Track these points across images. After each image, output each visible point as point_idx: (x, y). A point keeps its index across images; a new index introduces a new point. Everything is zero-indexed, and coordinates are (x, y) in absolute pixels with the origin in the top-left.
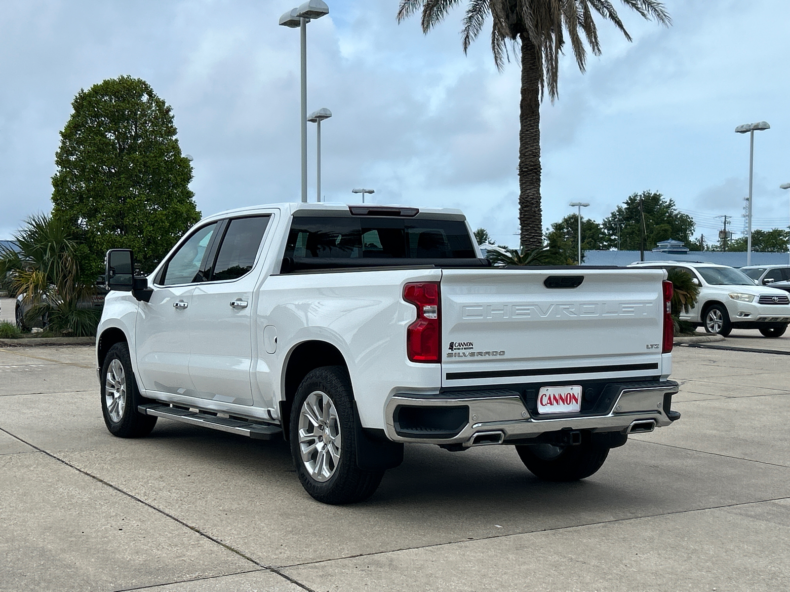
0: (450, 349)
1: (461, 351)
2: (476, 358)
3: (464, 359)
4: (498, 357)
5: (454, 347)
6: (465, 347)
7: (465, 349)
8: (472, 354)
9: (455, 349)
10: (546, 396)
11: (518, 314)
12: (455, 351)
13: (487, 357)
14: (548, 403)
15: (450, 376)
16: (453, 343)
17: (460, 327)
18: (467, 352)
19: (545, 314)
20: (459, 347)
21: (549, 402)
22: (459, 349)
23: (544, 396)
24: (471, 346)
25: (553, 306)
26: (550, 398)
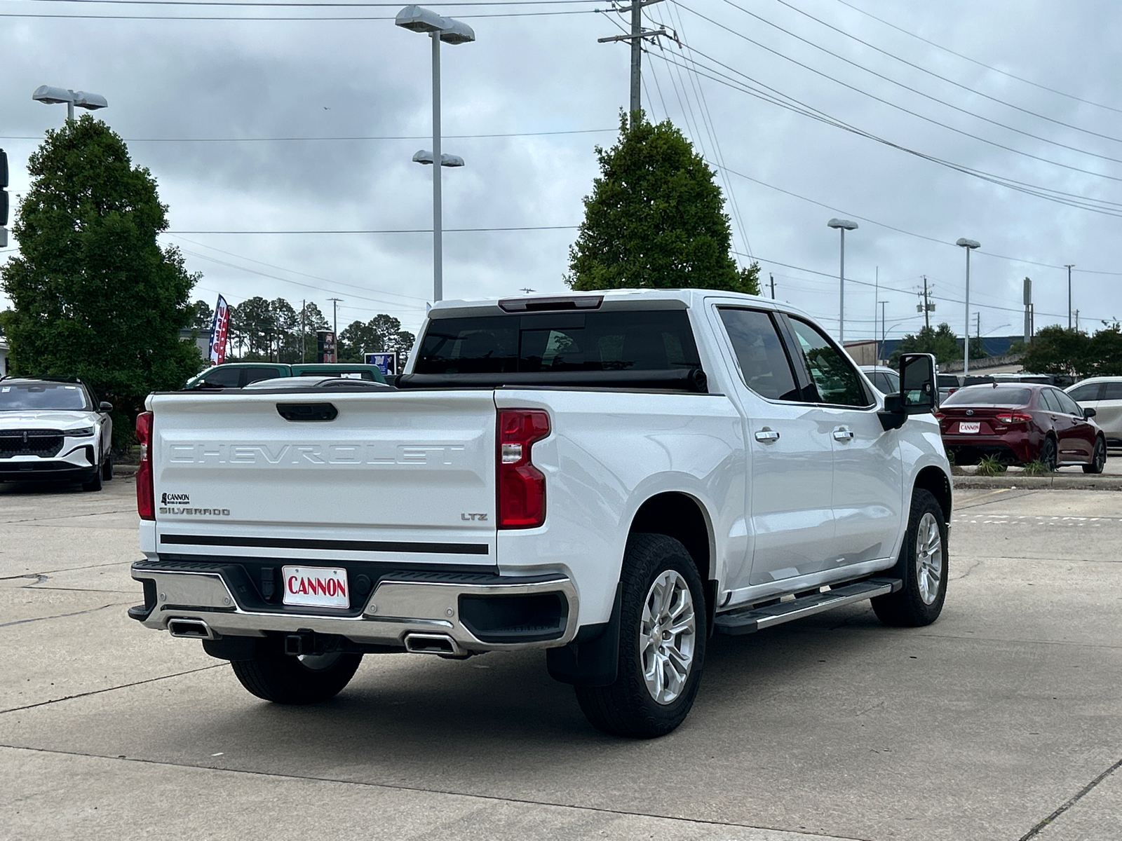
0: (162, 502)
1: (176, 506)
2: (193, 517)
3: (179, 516)
4: (222, 517)
5: (167, 500)
6: (179, 500)
7: (180, 503)
8: (189, 511)
9: (168, 502)
10: (296, 580)
11: (239, 458)
12: (169, 506)
13: (207, 517)
14: (300, 591)
15: (166, 539)
16: (166, 494)
17: (171, 473)
18: (182, 507)
19: (276, 459)
20: (172, 500)
21: (301, 589)
22: (173, 503)
23: (294, 579)
24: (187, 500)
25: (288, 447)
26: (302, 583)
